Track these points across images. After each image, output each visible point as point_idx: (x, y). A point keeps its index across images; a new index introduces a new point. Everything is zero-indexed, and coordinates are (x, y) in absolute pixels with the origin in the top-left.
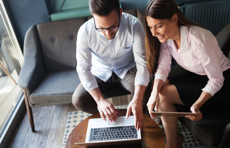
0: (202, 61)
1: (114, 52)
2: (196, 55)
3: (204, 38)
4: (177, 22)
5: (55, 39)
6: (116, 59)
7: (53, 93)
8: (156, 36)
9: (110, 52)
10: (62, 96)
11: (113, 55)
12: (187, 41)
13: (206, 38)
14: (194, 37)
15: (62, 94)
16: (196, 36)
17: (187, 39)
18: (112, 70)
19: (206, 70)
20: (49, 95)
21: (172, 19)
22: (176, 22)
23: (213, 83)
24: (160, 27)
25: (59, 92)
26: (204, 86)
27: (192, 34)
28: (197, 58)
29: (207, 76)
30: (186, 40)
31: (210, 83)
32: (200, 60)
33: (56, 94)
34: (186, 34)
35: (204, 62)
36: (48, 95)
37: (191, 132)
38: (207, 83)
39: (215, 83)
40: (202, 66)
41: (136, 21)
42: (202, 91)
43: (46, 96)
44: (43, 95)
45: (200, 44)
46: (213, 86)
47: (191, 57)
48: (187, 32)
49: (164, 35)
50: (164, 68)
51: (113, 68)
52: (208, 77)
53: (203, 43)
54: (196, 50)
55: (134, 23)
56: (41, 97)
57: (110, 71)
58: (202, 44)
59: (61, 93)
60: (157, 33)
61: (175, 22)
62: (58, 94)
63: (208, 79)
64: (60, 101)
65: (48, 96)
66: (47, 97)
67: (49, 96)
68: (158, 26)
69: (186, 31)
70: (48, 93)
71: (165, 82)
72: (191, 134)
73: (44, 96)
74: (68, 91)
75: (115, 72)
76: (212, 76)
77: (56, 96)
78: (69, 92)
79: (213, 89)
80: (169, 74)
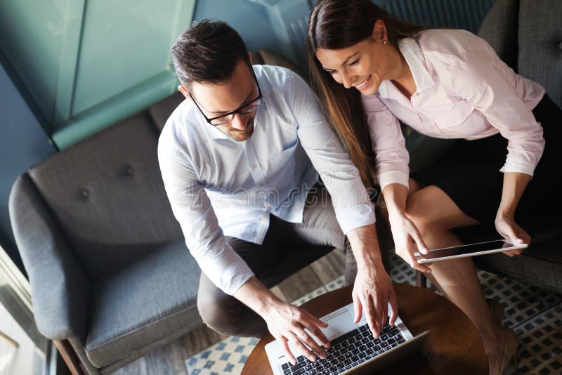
0: (475, 101)
1: (260, 166)
2: (457, 93)
3: (460, 48)
4: (388, 37)
5: (88, 191)
6: (268, 181)
7: (142, 320)
8: (353, 85)
9: (250, 169)
10: (165, 321)
11: (259, 174)
12: (426, 68)
13: (465, 47)
14: (436, 54)
15: (165, 314)
16: (441, 51)
17: (425, 65)
18: (267, 212)
19: (492, 119)
20: (133, 329)
21: (374, 36)
22: (386, 37)
23: (522, 146)
24: (356, 62)
25: (155, 314)
26: (502, 162)
27: (429, 48)
28: (461, 99)
29: (499, 135)
30: (423, 68)
31: (514, 150)
32: (472, 99)
33: (149, 322)
34: (417, 55)
35: (480, 101)
36: (129, 331)
37: (515, 283)
38: (507, 152)
39: (526, 144)
40: (482, 114)
41: (284, 78)
42: (502, 174)
43: (125, 335)
44: (118, 335)
45: (458, 63)
46: (525, 153)
47: (449, 101)
48: (418, 49)
49: (370, 76)
50: (394, 157)
51: (267, 205)
52: (504, 135)
53: (462, 59)
54: (453, 82)
55: (281, 82)
56: (115, 341)
57: (263, 217)
58: (461, 62)
59: (160, 312)
60: (354, 79)
61: (382, 38)
62: (154, 319)
63: (506, 142)
64: (165, 336)
65: (131, 332)
66: (130, 335)
67: (133, 331)
68: (351, 61)
69: (415, 47)
70: (129, 326)
71: (408, 187)
72: (516, 288)
73: (121, 336)
74: (177, 302)
75: (276, 214)
76: (512, 129)
77: (150, 324)
78: (179, 303)
79: (527, 160)
80: (410, 165)
